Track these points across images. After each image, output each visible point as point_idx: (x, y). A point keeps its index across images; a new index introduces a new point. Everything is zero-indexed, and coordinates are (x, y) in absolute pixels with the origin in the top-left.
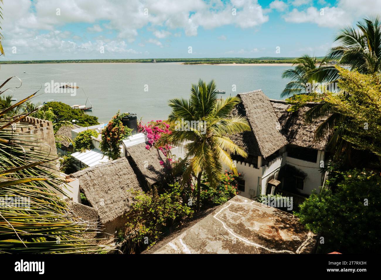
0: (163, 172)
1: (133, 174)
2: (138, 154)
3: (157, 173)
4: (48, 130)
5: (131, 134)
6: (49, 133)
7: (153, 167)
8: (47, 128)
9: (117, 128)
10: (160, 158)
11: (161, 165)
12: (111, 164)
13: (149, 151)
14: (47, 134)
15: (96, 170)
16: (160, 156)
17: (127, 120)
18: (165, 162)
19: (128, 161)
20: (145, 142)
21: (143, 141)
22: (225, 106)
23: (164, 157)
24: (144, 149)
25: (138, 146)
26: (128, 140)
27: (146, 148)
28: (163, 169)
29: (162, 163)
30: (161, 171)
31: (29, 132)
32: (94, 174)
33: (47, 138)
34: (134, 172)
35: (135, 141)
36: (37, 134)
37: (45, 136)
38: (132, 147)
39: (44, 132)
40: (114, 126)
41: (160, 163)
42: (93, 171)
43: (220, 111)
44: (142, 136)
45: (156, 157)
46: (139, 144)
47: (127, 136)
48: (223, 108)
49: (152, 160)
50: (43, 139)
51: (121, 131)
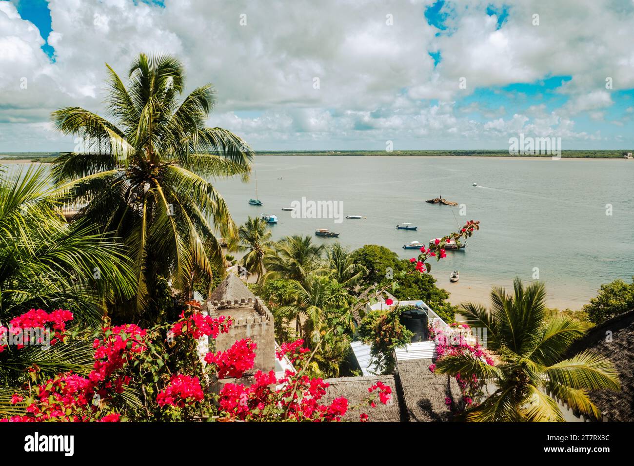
0: (445, 418)
1: (397, 406)
2: (413, 376)
3: (433, 415)
4: (267, 326)
5: (410, 340)
6: (268, 330)
7: (430, 404)
8: (267, 324)
9: (391, 327)
10: (448, 392)
11: (446, 404)
12: (366, 382)
13: (432, 376)
14: (266, 330)
15: (341, 385)
16: (449, 388)
17: (409, 317)
18: (456, 401)
19: (396, 382)
20: (432, 359)
21: (430, 355)
22: (557, 335)
23: (456, 392)
24: (425, 369)
25: (418, 363)
26: (404, 350)
27: (430, 369)
28: (448, 413)
29: (450, 401)
30: (442, 416)
31: (245, 326)
32: (336, 391)
33: (265, 335)
34: (399, 403)
35: (415, 354)
36: (254, 329)
37: (263, 333)
38: (406, 362)
39: (262, 327)
40: (388, 322)
41: (446, 400)
42: (336, 386)
43: (546, 341)
44: (430, 348)
45: (441, 388)
46: (420, 360)
47: (403, 343)
48: (552, 337)
49: (433, 392)
50: (260, 336)
51: (396, 333)
